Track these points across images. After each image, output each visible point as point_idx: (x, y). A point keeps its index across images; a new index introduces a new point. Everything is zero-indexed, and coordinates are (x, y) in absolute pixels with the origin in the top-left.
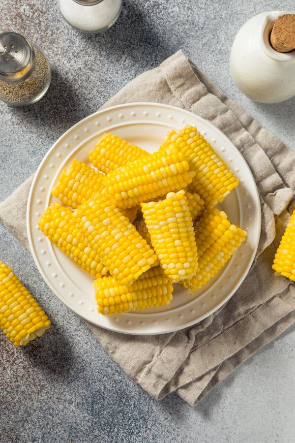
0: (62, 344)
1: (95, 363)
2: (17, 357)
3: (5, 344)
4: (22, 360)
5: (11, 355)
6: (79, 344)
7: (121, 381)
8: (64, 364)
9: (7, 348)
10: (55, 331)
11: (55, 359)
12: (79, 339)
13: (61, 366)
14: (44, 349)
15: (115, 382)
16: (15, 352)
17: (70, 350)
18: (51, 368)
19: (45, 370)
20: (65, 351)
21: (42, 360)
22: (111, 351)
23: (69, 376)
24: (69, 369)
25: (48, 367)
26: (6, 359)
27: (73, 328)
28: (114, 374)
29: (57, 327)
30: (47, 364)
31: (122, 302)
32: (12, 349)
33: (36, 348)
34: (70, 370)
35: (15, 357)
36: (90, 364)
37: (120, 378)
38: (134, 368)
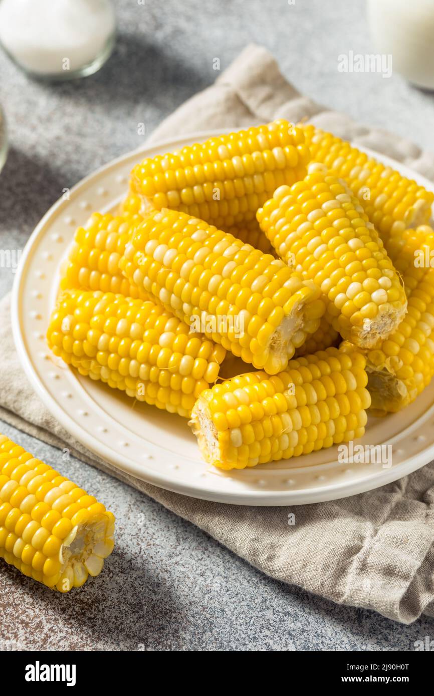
0: (147, 587)
1: (232, 607)
2: (51, 630)
3: (17, 611)
4: (64, 634)
5: (36, 629)
6: (187, 580)
7: (303, 631)
8: (163, 622)
9: (23, 617)
10: (126, 565)
11: (139, 618)
12: (183, 569)
13: (157, 628)
14: (109, 603)
15: (290, 635)
16: (44, 622)
17: (168, 594)
18: (134, 636)
19: (121, 644)
20: (159, 597)
21: (111, 625)
22: (265, 556)
23: (182, 643)
24: (176, 631)
25: (128, 635)
26: (26, 638)
27: (164, 553)
28: (281, 621)
29: (128, 557)
30: (122, 631)
31: (266, 415)
32: (35, 617)
33: (90, 606)
34: (181, 632)
35: (46, 630)
36: (223, 611)
37: (299, 625)
38: (326, 567)
